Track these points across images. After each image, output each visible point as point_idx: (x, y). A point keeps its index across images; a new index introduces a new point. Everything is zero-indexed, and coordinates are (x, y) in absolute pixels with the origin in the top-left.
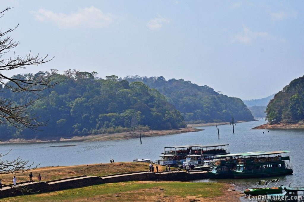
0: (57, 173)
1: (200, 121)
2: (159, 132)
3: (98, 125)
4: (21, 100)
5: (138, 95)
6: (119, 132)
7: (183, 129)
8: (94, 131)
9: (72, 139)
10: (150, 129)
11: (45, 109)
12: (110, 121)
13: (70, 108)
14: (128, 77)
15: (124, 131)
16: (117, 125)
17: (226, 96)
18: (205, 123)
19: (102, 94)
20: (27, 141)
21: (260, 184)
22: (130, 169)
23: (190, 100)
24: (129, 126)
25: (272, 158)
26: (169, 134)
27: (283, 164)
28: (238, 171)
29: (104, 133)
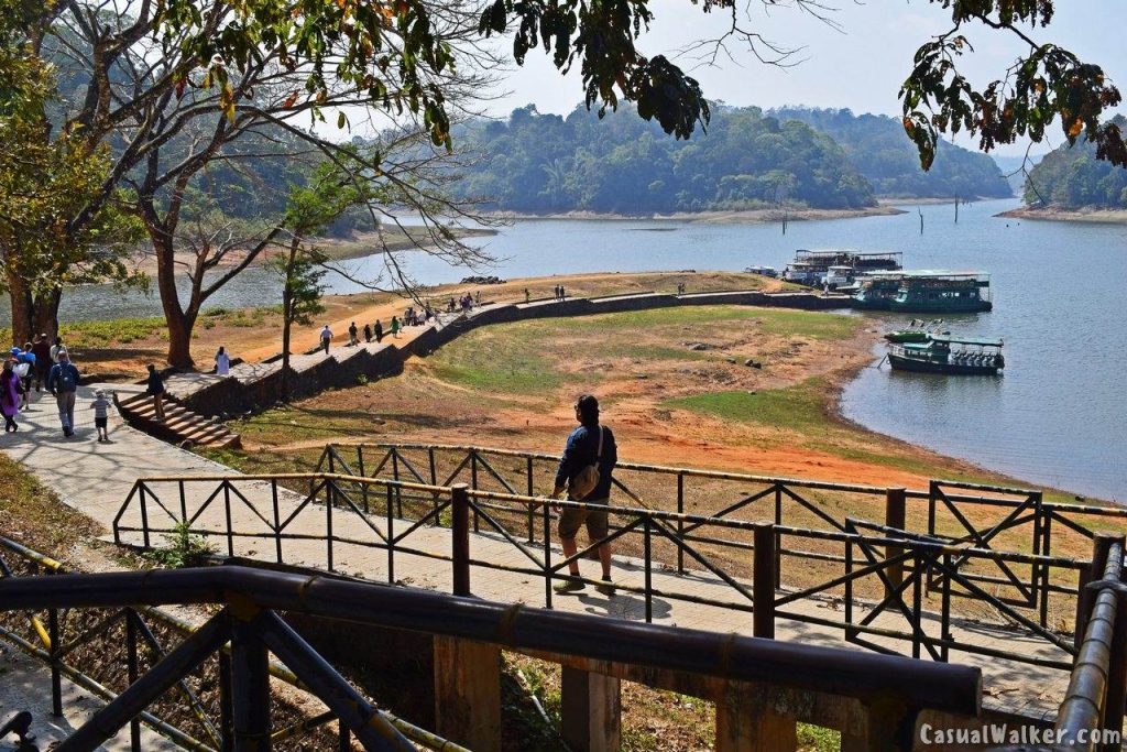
0: (612, 285)
1: (909, 194)
2: (824, 213)
3: (718, 195)
4: (592, 145)
5: (793, 144)
6: (754, 208)
7: (869, 210)
8: (711, 204)
9: (672, 217)
10: (809, 206)
11: (632, 162)
12: (740, 190)
13: (673, 163)
14: (785, 106)
15: (762, 208)
16: (751, 197)
17: (965, 150)
18: (917, 198)
19: (730, 139)
20: (598, 217)
21: (913, 324)
22: (727, 285)
23: (893, 155)
24: (771, 199)
25: (959, 282)
26: (842, 217)
27: (977, 292)
28: (898, 300)
29: (727, 210)
